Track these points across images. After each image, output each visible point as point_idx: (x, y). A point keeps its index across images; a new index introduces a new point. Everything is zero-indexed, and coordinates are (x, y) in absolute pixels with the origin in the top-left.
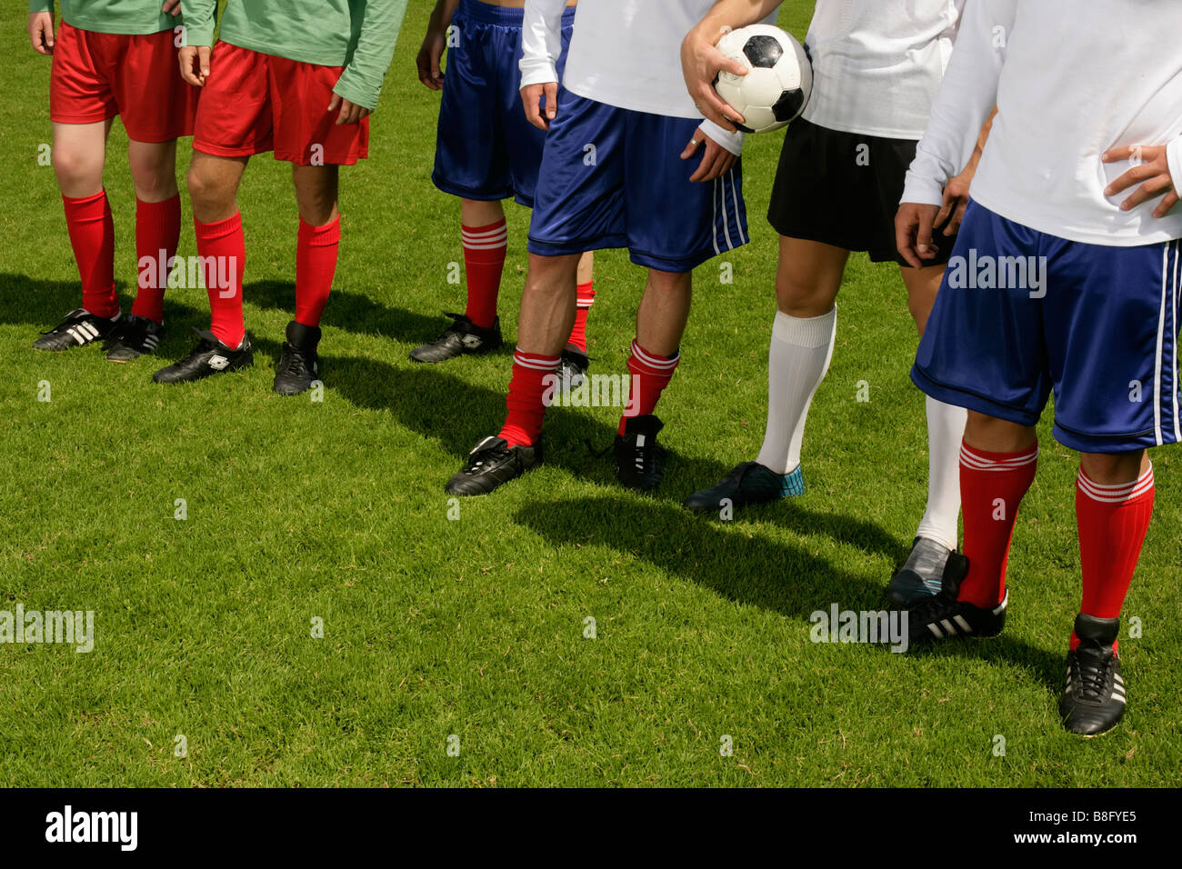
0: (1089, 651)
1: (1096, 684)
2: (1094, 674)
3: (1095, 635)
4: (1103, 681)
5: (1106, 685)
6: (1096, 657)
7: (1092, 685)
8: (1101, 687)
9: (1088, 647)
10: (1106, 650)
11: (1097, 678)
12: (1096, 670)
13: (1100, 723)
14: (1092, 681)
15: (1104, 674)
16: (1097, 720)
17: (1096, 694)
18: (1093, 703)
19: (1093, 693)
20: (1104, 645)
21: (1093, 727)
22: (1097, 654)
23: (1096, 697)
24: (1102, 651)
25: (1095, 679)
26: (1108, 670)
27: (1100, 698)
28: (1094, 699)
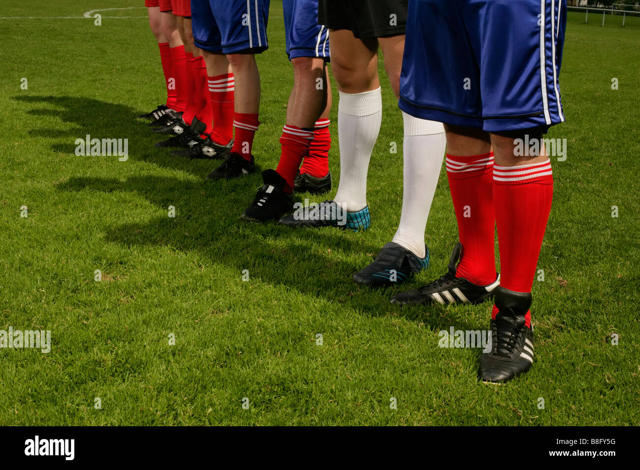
0: (506, 318)
1: (508, 344)
2: (508, 337)
3: (510, 305)
4: (515, 342)
5: (517, 345)
6: (511, 323)
7: (506, 345)
8: (513, 347)
9: (505, 315)
10: (520, 319)
11: (510, 340)
12: (510, 334)
13: (508, 374)
14: (506, 342)
15: (516, 337)
16: (504, 371)
17: (508, 352)
18: (504, 359)
19: (505, 351)
20: (517, 315)
21: (501, 377)
22: (512, 321)
23: (508, 354)
24: (516, 319)
25: (508, 341)
26: (520, 335)
27: (511, 356)
28: (505, 355)
